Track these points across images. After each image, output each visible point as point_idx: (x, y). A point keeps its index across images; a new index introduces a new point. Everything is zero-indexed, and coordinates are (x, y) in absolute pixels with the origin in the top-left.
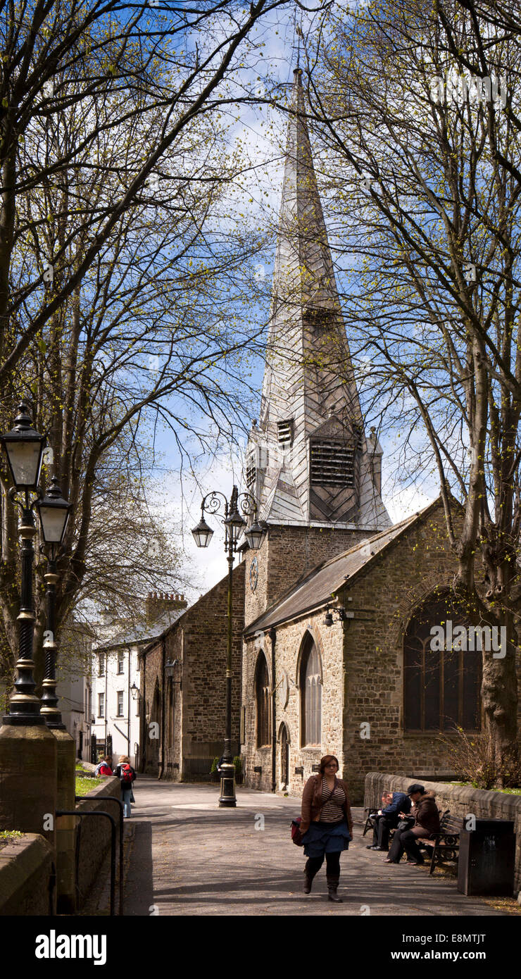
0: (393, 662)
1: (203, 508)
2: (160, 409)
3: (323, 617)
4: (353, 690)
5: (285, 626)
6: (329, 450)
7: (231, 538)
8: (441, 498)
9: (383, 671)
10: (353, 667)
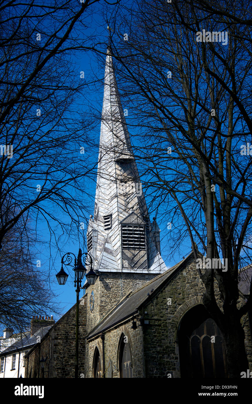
0: (173, 351)
1: (62, 262)
2: (40, 209)
3: (131, 324)
4: (151, 371)
5: (109, 331)
6: (131, 230)
7: (78, 279)
8: (193, 253)
9: (167, 358)
10: (150, 355)
